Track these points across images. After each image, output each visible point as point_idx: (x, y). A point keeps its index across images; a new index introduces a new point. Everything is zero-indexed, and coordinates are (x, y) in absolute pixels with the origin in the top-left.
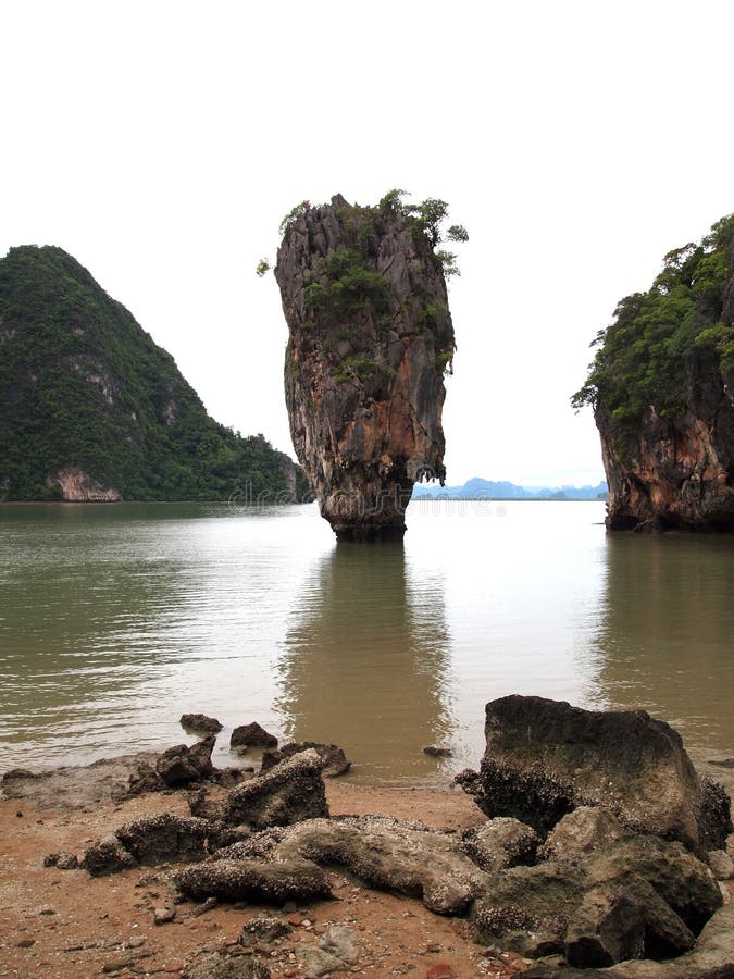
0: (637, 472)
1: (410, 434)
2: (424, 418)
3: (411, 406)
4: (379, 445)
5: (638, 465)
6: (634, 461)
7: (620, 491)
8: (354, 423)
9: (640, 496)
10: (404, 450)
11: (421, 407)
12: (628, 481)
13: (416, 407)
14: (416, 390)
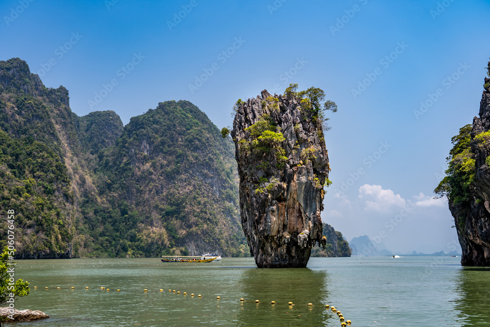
0: (471, 238)
1: (300, 220)
2: (308, 210)
3: (299, 204)
4: (281, 226)
5: (471, 233)
6: (469, 231)
7: (467, 251)
8: (265, 215)
9: (478, 253)
10: (297, 229)
11: (306, 204)
12: (470, 244)
13: (302, 204)
14: (302, 195)
